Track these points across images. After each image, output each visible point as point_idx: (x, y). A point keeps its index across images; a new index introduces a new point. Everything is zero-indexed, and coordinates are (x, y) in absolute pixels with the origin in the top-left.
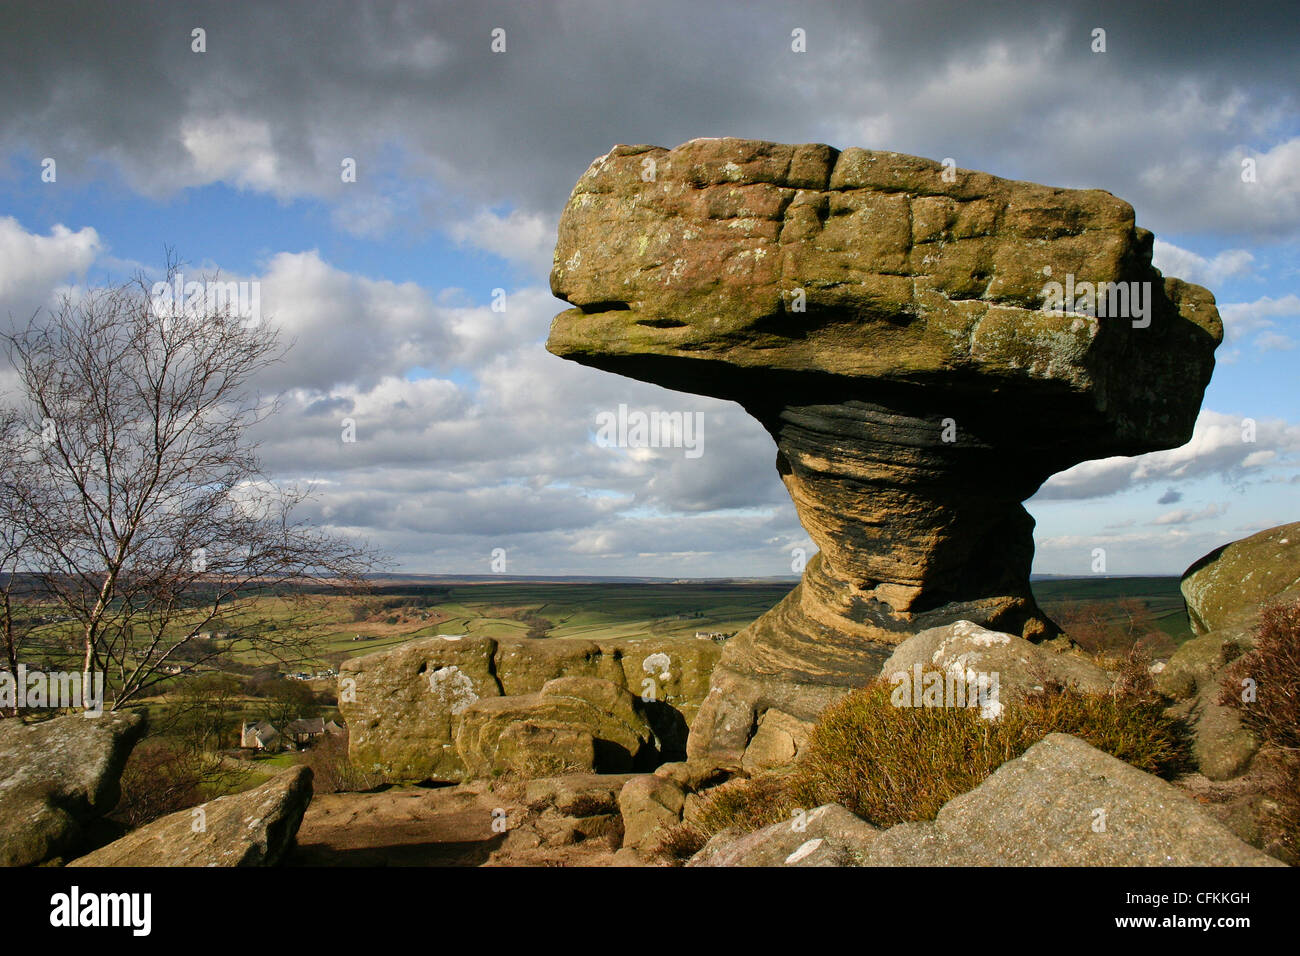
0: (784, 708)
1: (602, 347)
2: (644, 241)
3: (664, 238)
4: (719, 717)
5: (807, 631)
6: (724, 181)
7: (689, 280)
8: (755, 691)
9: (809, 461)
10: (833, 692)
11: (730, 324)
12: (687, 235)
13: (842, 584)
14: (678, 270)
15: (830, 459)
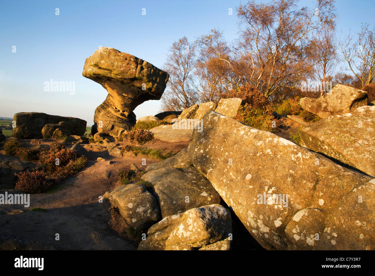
0: (117, 126)
1: (106, 75)
2: (116, 63)
3: (120, 64)
4: (106, 126)
5: (115, 117)
6: (130, 60)
7: (123, 71)
8: (113, 123)
9: (124, 94)
10: (123, 125)
11: (127, 78)
12: (124, 65)
13: (119, 111)
14: (122, 69)
15: (128, 95)
